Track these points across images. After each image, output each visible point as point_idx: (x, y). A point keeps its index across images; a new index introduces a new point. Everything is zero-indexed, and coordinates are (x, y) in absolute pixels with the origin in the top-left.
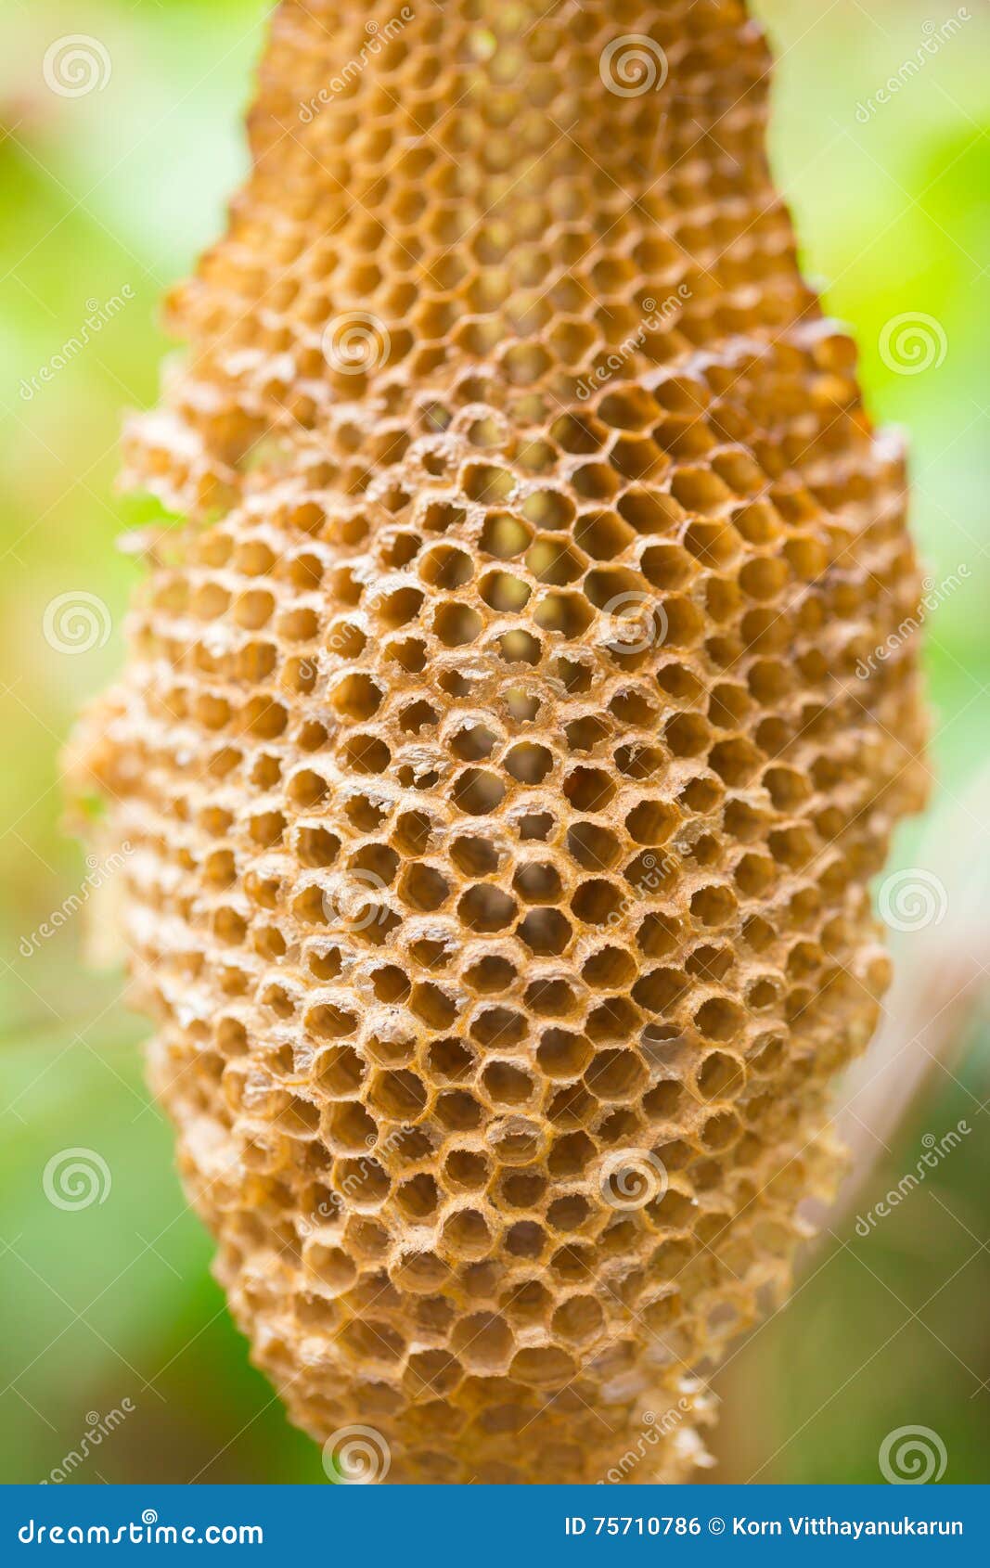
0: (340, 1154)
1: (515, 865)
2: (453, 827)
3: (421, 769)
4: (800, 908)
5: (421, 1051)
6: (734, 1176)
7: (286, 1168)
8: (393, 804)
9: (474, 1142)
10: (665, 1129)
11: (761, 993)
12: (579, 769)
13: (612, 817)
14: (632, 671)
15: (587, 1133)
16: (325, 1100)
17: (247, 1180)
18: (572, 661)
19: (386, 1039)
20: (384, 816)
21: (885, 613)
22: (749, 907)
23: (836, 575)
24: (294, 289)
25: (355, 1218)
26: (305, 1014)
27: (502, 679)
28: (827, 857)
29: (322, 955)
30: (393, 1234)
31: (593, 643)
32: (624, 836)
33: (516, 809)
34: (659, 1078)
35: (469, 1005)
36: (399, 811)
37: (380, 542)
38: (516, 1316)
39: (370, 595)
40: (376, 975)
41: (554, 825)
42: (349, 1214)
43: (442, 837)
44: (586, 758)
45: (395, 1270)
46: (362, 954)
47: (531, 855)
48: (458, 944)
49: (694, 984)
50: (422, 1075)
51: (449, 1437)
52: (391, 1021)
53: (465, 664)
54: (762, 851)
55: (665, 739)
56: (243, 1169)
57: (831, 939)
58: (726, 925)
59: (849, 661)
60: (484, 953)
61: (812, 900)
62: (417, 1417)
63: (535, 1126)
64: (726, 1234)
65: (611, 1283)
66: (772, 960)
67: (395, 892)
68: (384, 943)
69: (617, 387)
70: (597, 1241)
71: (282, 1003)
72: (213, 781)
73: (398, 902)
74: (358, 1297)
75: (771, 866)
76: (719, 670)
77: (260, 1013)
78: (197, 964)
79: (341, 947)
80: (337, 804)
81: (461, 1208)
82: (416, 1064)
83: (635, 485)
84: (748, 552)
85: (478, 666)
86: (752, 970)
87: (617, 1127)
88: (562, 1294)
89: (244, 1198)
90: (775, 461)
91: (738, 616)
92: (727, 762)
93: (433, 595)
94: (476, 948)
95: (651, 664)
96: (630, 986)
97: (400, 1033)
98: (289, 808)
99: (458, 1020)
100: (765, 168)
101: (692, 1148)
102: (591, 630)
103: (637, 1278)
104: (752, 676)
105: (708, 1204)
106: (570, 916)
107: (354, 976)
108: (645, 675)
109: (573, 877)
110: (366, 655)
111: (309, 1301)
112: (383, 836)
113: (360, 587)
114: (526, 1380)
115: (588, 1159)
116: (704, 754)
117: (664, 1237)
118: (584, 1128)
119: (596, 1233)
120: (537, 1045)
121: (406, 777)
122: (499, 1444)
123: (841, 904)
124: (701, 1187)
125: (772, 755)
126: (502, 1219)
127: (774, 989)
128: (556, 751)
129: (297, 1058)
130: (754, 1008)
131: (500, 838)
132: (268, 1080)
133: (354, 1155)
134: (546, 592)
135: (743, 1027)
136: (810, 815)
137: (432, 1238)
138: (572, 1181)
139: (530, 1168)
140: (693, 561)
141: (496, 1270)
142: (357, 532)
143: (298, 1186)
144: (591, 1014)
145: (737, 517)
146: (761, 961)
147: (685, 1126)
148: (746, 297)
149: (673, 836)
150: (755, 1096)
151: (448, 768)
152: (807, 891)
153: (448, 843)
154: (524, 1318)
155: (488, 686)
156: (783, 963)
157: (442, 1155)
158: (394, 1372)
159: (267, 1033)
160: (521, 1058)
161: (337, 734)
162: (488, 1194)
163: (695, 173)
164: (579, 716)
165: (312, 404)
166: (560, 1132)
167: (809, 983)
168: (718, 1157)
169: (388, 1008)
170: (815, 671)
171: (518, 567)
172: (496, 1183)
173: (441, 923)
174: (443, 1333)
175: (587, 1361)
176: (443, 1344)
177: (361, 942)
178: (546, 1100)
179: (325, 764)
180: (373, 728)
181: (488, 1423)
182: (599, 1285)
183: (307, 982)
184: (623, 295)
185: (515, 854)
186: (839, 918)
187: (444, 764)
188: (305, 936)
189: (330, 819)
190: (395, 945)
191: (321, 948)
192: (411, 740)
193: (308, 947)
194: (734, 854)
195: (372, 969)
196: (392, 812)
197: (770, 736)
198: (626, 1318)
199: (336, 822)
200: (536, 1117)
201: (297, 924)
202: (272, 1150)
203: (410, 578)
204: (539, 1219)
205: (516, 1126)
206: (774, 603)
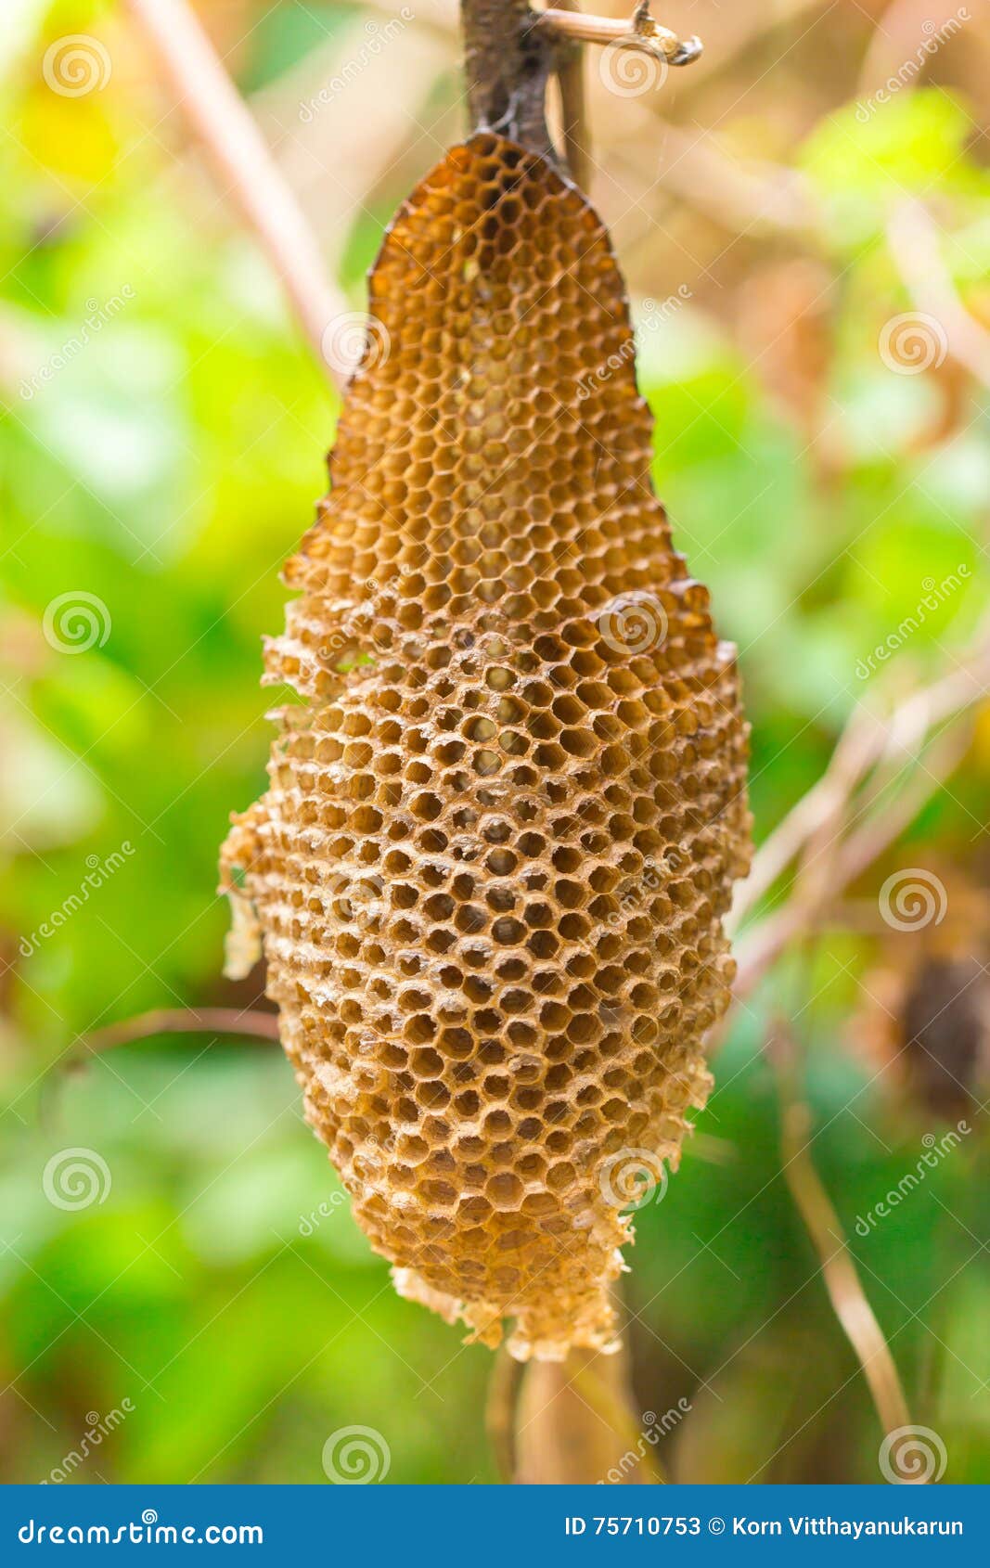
0: (421, 1080)
1: (525, 905)
2: (488, 883)
3: (467, 849)
4: (687, 932)
5: (470, 1016)
6: (649, 1091)
7: (384, 1090)
8: (451, 870)
9: (501, 1071)
10: (610, 1062)
11: (667, 980)
12: (561, 848)
13: (581, 876)
14: (589, 790)
15: (567, 1064)
16: (410, 1047)
17: (359, 1097)
18: (555, 784)
19: (450, 1009)
20: (445, 877)
21: (728, 754)
22: (659, 929)
23: (702, 731)
24: (372, 562)
25: (430, 1118)
26: (398, 996)
27: (514, 795)
28: (701, 900)
29: (408, 960)
30: (452, 1127)
31: (567, 773)
32: (588, 888)
33: (525, 872)
34: (608, 1032)
35: (499, 989)
36: (455, 874)
37: (436, 714)
38: (524, 1176)
39: (433, 745)
40: (443, 972)
41: (548, 881)
42: (426, 1115)
43: (481, 889)
44: (564, 842)
45: (454, 1149)
46: (433, 960)
47: (534, 899)
48: (492, 952)
49: (628, 975)
50: (471, 1030)
51: (480, 1251)
52: (453, 999)
53: (492, 786)
54: (665, 896)
55: (609, 830)
56: (357, 1091)
57: (704, 951)
58: (647, 940)
59: (710, 783)
60: (508, 957)
61: (692, 926)
62: (460, 1240)
63: (538, 1060)
64: (645, 1126)
65: (580, 1155)
66: (672, 961)
67: (453, 922)
68: (446, 953)
69: (572, 620)
70: (573, 1129)
71: (382, 990)
72: (335, 859)
73: (455, 928)
74: (429, 1165)
75: (669, 906)
76: (638, 789)
77: (368, 997)
78: (326, 969)
79: (420, 956)
80: (415, 870)
81: (494, 1110)
82: (467, 1024)
83: (587, 680)
84: (653, 719)
85: (501, 788)
86: (661, 967)
87: (584, 1062)
88: (552, 1162)
89: (357, 1109)
90: (664, 664)
91: (648, 757)
92: (643, 843)
93: (472, 746)
94: (502, 955)
95: (600, 785)
96: (593, 977)
97: (458, 1006)
98: (385, 874)
99: (492, 998)
100: (650, 485)
101: (627, 1073)
102: (565, 766)
103: (596, 1152)
104: (658, 791)
105: (636, 1107)
106: (557, 935)
107: (429, 972)
108: (597, 792)
109: (559, 912)
110: (432, 782)
111: (400, 1169)
112: (445, 889)
113: (426, 741)
114: (530, 1215)
115: (568, 1080)
116: (631, 839)
117: (612, 1127)
118: (565, 1062)
119: (572, 1124)
120: (540, 1011)
121: (458, 854)
122: (509, 1257)
123: (708, 929)
124: (632, 1098)
125: (669, 840)
126: (519, 1116)
127: (674, 978)
128: (547, 837)
129: (393, 1022)
130: (663, 990)
131: (516, 889)
132: (375, 1037)
133: (429, 1080)
134: (538, 743)
135: (656, 1001)
136: (691, 875)
137: (476, 1128)
138: (558, 1093)
139: (534, 1086)
140: (623, 725)
141: (513, 1147)
142: (421, 708)
143: (392, 1101)
144: (571, 993)
145: (646, 696)
146: (666, 961)
147: (623, 1060)
148: (642, 565)
149: (616, 887)
150: (663, 1042)
151: (484, 848)
152: (691, 920)
153: (485, 893)
154: (528, 1176)
155: (507, 799)
156: (678, 963)
157: (481, 1080)
158: (451, 1211)
159: (374, 1008)
160: (531, 1019)
161: (413, 829)
162: (509, 1101)
163: (610, 490)
164: (560, 817)
165: (388, 631)
166: (552, 1064)
167: (693, 976)
168: (641, 1079)
169: (450, 991)
170: (692, 790)
171: (521, 728)
172: (513, 1095)
173: (481, 941)
174: (481, 1187)
175: (566, 1202)
176: (481, 1193)
177: (432, 952)
178: (544, 1045)
179: (407, 847)
180: (436, 825)
181: (502, 1244)
182: (574, 1156)
183: (398, 977)
184: (572, 564)
185: (525, 898)
186: (708, 936)
187: (481, 846)
188: (396, 950)
189: (411, 880)
190: (453, 954)
191: (407, 956)
192: (460, 832)
193: (400, 956)
194: (649, 898)
195: (439, 969)
196: (450, 875)
197: (667, 828)
198: (589, 1176)
199: (415, 881)
200: (539, 1055)
201: (392, 943)
202: (377, 1079)
203: (457, 736)
204: (539, 1116)
205: (527, 1060)
206: (669, 748)
